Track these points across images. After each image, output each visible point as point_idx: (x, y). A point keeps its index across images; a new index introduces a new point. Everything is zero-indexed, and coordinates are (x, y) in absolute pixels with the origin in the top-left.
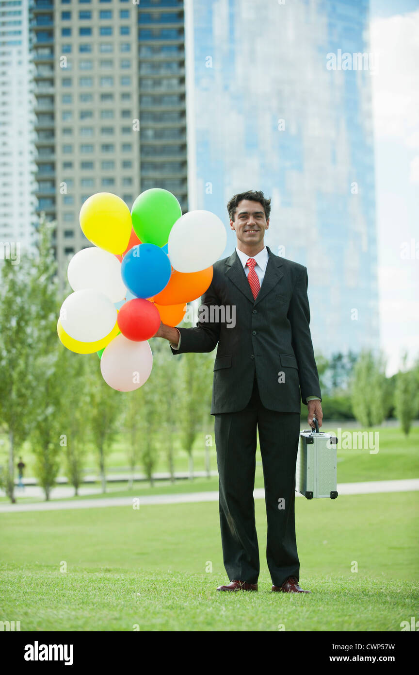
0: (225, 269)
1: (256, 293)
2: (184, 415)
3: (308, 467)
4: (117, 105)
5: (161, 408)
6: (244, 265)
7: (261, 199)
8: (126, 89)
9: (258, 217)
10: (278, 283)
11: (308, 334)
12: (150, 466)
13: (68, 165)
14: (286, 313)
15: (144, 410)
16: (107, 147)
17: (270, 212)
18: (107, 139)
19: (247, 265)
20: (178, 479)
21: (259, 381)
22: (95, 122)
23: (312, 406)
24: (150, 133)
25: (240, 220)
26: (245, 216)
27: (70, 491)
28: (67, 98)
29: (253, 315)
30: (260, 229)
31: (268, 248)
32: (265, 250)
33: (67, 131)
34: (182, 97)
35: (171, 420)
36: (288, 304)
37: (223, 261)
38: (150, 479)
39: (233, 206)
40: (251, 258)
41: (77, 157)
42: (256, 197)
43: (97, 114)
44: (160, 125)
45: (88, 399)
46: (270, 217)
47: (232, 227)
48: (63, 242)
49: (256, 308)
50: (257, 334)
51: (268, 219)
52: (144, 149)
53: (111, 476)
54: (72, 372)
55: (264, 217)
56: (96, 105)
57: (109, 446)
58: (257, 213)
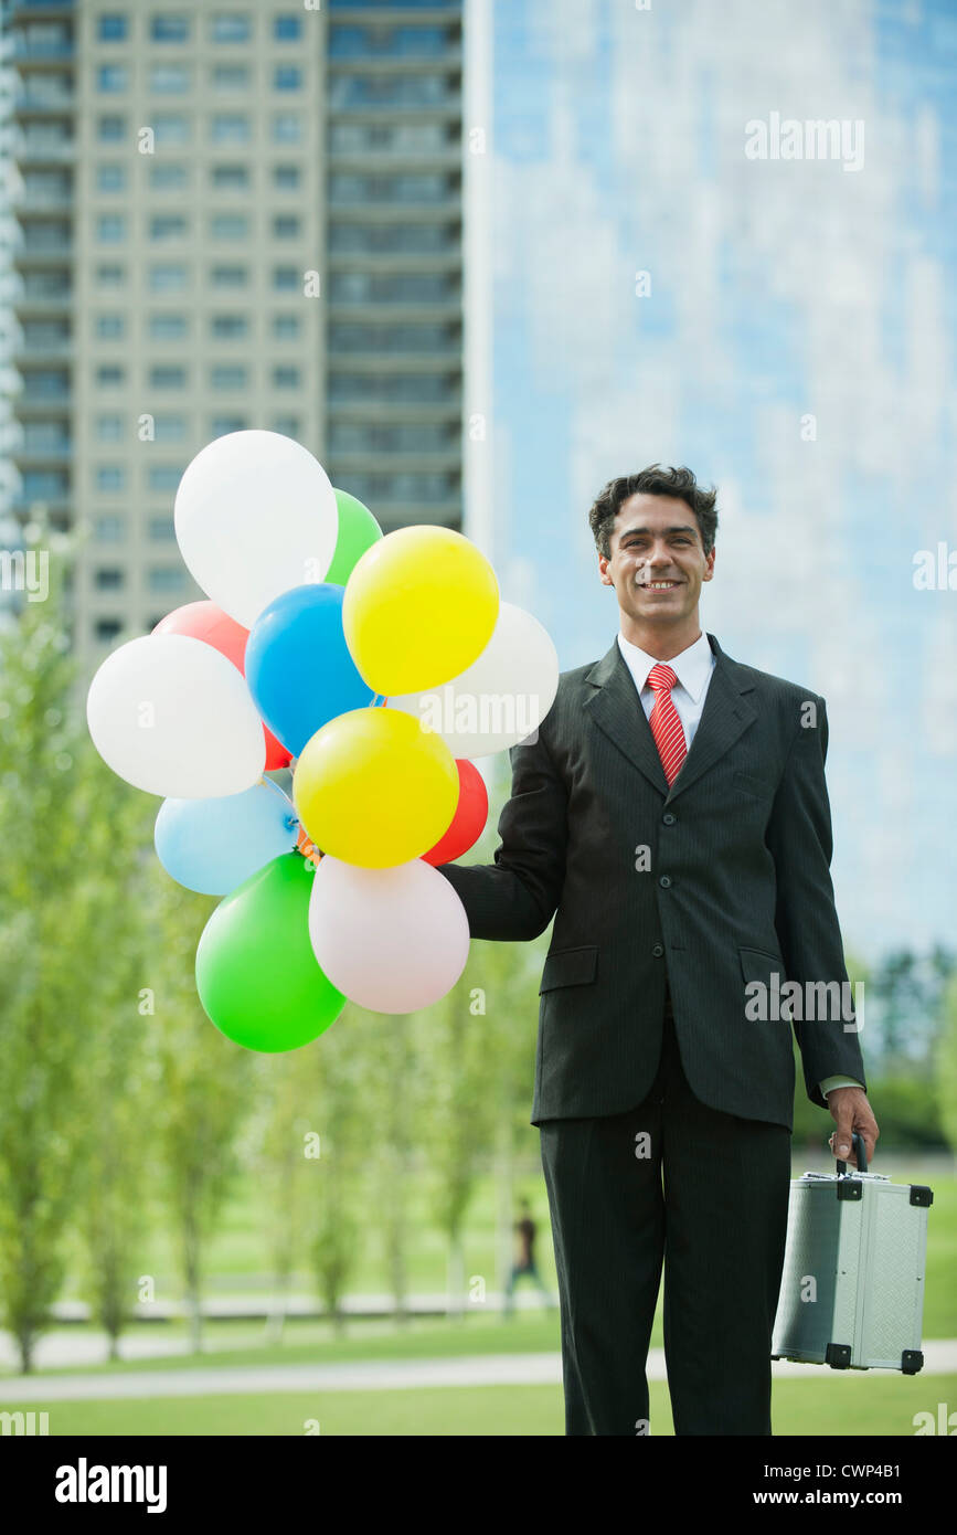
0: (584, 695)
1: (673, 769)
2: (438, 1122)
3: (840, 1272)
4: (263, 199)
5: (370, 1101)
6: (640, 685)
7: (687, 488)
8: (286, 153)
9: (681, 541)
10: (741, 739)
11: (826, 894)
12: (334, 1276)
13: (110, 374)
14: (764, 829)
15: (320, 1106)
16: (227, 325)
17: (717, 532)
18: (228, 300)
19: (648, 685)
20: (419, 1315)
21: (679, 1021)
22: (197, 248)
23: (844, 1106)
24: (356, 285)
25: (625, 553)
26: (639, 540)
27: (92, 1345)
28: (113, 175)
29: (662, 828)
30: (686, 579)
31: (711, 639)
32: (704, 643)
33: (111, 273)
34: (454, 180)
35: (401, 1140)
36: (769, 804)
37: (577, 672)
38: (335, 1315)
39: (605, 513)
40: (662, 663)
41: (137, 352)
42: (673, 486)
43: (199, 226)
44: (387, 263)
45: (153, 1069)
46: (717, 544)
47: (605, 577)
48: (92, 603)
49: (671, 808)
50: (673, 884)
51: (709, 550)
52: (337, 335)
53: (217, 1303)
54: (109, 987)
55: (698, 541)
56: (198, 197)
57: (215, 1211)
58: (675, 530)
